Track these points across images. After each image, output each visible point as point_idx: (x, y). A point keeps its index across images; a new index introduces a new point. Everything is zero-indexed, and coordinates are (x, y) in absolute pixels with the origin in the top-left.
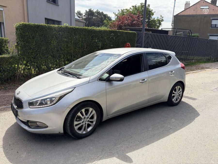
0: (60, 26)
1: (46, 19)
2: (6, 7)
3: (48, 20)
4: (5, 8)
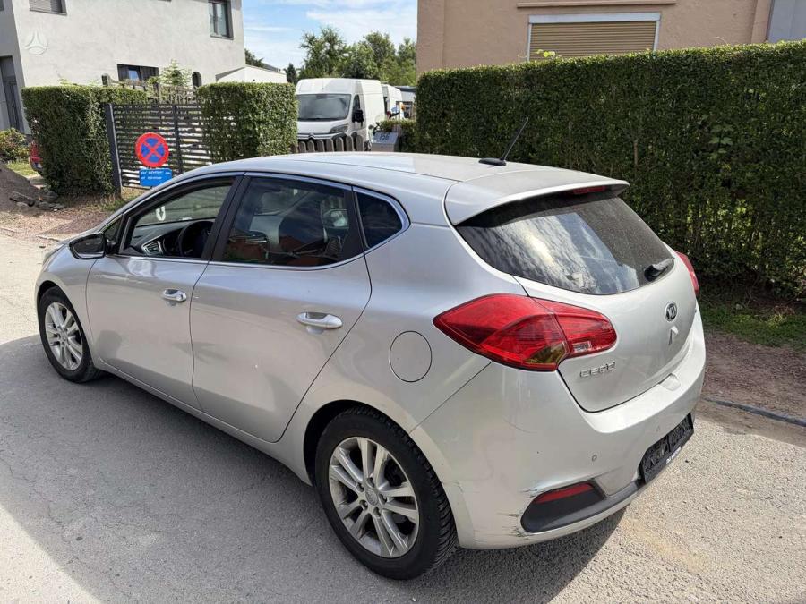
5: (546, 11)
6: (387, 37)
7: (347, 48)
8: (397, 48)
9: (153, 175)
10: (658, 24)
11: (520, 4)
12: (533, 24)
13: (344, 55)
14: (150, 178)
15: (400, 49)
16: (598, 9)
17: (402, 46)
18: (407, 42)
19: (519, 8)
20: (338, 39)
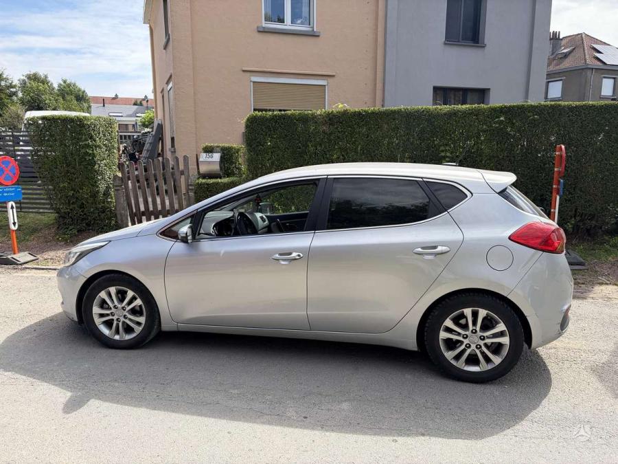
0: (489, 106)
1: (436, 89)
2: (333, 76)
3: (442, 93)
4: (331, 80)
5: (260, 74)
6: (46, 77)
7: (14, 84)
8: (56, 86)
9: (8, 192)
10: (326, 87)
11: (244, 69)
12: (254, 82)
13: (12, 89)
14: (5, 194)
15: (59, 86)
16: (292, 76)
17: (60, 85)
18: (65, 82)
19: (244, 71)
20: (4, 76)
